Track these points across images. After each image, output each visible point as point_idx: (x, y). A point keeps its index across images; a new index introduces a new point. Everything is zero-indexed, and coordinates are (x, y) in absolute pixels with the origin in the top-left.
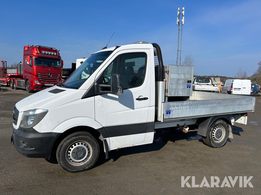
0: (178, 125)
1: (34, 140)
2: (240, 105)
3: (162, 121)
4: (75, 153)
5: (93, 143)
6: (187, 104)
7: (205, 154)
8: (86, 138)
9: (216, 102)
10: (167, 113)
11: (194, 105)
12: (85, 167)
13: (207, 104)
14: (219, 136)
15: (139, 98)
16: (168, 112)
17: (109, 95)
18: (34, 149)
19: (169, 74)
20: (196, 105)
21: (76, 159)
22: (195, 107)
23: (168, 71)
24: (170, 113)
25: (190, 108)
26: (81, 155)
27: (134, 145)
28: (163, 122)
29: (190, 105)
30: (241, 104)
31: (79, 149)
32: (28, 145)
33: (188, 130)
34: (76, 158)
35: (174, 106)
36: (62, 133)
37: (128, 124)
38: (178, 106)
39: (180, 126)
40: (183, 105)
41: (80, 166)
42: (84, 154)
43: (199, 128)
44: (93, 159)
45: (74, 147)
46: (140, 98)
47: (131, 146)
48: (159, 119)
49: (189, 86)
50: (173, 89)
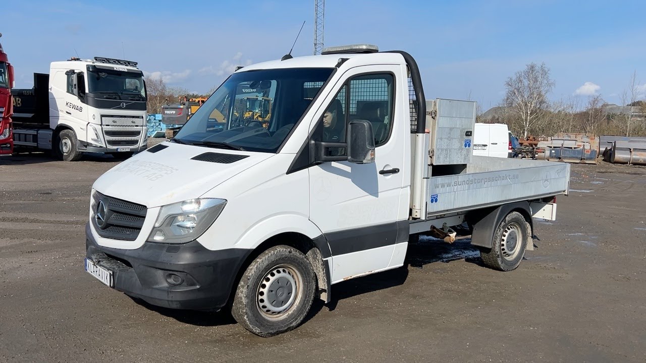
0: (433, 227)
1: (200, 266)
2: (547, 180)
3: (423, 218)
4: (273, 292)
5: (305, 268)
6: (464, 181)
7: (494, 283)
8: (294, 259)
9: (509, 176)
10: (432, 201)
11: (475, 183)
12: (291, 323)
13: (496, 179)
14: (512, 246)
15: (384, 170)
16: (434, 199)
17: (334, 164)
18: (198, 287)
19: (437, 118)
20: (478, 183)
21: (274, 306)
22: (477, 186)
23: (435, 112)
24: (436, 201)
25: (469, 189)
26: (284, 296)
27: (373, 272)
28: (426, 220)
29: (469, 182)
30: (548, 178)
31: (280, 284)
32: (183, 281)
33: (454, 238)
34: (274, 303)
35: (443, 186)
36: (255, 249)
37: (366, 226)
38: (450, 186)
39: (437, 229)
40: (457, 183)
41: (282, 321)
42: (289, 294)
43: (474, 232)
44: (304, 303)
45: (272, 279)
46: (386, 169)
47: (368, 273)
48: (416, 214)
49: (468, 143)
50: (442, 150)
